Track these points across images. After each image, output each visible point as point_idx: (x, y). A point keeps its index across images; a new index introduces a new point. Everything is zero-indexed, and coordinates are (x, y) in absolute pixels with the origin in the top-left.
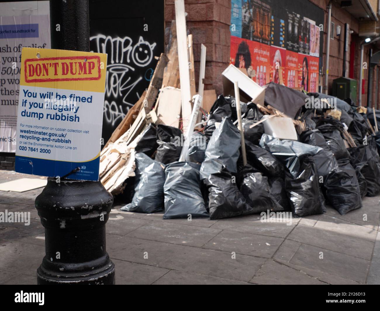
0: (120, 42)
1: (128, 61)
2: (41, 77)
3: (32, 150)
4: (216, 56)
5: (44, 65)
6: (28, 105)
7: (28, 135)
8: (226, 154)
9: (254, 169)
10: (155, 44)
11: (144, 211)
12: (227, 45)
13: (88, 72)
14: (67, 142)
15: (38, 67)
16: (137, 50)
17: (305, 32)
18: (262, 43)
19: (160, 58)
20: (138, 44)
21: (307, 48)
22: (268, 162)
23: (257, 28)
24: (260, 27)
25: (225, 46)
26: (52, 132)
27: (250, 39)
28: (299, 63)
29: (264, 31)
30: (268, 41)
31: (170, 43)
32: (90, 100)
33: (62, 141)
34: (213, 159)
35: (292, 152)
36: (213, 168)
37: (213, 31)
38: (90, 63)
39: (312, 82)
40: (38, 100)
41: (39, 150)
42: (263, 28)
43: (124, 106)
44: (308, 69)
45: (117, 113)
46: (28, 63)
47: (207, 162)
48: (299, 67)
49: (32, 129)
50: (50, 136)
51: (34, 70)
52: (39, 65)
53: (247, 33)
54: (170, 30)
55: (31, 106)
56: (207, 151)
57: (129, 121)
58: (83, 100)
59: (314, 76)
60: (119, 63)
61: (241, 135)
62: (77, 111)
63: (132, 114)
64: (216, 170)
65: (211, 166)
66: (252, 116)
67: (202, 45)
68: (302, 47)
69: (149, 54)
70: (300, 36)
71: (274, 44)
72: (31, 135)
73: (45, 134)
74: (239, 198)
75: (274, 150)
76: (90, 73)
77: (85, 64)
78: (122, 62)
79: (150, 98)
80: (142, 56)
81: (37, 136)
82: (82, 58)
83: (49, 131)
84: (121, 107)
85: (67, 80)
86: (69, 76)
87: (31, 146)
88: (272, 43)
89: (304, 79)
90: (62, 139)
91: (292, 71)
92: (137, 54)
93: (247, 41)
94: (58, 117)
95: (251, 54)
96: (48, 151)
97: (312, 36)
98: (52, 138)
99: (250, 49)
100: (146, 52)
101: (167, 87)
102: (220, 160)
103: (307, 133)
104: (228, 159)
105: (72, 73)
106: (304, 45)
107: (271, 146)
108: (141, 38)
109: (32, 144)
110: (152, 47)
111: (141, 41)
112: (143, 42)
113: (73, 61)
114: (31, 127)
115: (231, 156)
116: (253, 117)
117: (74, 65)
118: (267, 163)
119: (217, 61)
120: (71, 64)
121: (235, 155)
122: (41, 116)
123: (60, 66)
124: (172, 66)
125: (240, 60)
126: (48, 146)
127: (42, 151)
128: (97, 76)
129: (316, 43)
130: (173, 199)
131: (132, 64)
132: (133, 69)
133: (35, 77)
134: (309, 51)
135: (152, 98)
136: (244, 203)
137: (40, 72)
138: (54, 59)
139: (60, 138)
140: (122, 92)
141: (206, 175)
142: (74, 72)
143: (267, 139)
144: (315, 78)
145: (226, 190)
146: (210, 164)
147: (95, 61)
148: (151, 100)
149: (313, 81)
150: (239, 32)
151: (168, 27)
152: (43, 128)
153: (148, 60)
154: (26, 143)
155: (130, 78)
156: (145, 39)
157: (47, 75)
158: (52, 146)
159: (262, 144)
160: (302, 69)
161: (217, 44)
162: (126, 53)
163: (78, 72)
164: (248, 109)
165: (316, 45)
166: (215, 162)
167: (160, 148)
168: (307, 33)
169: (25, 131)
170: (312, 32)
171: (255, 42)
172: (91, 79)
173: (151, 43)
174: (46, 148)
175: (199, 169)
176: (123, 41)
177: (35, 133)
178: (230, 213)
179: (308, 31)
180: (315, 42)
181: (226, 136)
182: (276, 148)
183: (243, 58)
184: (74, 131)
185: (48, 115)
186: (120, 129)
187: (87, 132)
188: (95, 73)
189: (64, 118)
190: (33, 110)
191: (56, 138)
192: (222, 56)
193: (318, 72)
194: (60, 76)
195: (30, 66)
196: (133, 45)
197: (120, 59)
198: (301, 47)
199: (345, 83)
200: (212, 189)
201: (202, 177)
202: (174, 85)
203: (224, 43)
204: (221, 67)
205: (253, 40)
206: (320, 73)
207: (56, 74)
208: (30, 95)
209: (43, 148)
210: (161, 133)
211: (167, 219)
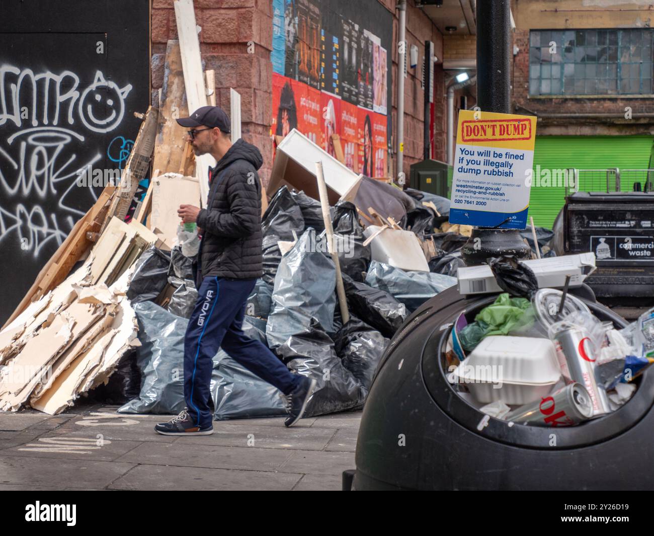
0: (52, 83)
1: (71, 121)
2: (479, 137)
3: (468, 202)
4: (256, 113)
5: (482, 127)
6: (465, 162)
7: (465, 189)
8: (314, 298)
9: (366, 325)
10: (129, 88)
11: (169, 410)
12: (269, 91)
13: (521, 133)
14: (501, 195)
15: (476, 128)
16: (90, 98)
17: (366, 61)
18: (311, 85)
19: (147, 115)
20: (93, 87)
21: (370, 96)
22: (392, 310)
23: (303, 54)
24: (307, 53)
25: (266, 92)
26: (488, 186)
27: (295, 78)
28: (359, 128)
29: (312, 60)
30: (317, 82)
31: (165, 85)
32: (522, 157)
33: (497, 194)
34: (292, 308)
35: (433, 291)
36: (292, 326)
37: (251, 62)
38: (522, 125)
39: (377, 168)
40: (476, 157)
41: (475, 203)
42: (310, 56)
43: (62, 215)
44: (371, 141)
45: (45, 229)
46: (465, 124)
47: (278, 314)
48: (359, 136)
49: (468, 184)
50: (486, 190)
51: (471, 131)
52: (477, 127)
53: (291, 65)
54: (162, 59)
55: (468, 163)
56: (275, 294)
57: (79, 244)
58: (517, 157)
59: (380, 154)
60: (50, 124)
61: (335, 262)
62: (511, 167)
63: (86, 231)
64: (298, 328)
65: (288, 321)
66: (347, 227)
67: (232, 90)
68: (362, 93)
69: (117, 106)
70: (359, 71)
71: (325, 89)
72: (468, 189)
73: (481, 188)
74: (348, 376)
75: (397, 290)
76: (522, 133)
77: (518, 126)
78: (55, 122)
79: (124, 197)
80: (102, 111)
81: (474, 190)
82: (516, 120)
83: (485, 186)
84: (53, 216)
85: (503, 140)
86: (505, 136)
87: (467, 199)
88: (323, 84)
89: (366, 161)
90: (498, 193)
91: (349, 144)
92: (90, 107)
93: (292, 83)
94: (495, 173)
95: (297, 108)
96: (484, 204)
97: (376, 70)
98: (488, 191)
99: (296, 99)
100: (110, 102)
101: (167, 174)
102: (305, 310)
103: (443, 259)
104: (320, 306)
105: (508, 133)
106: (365, 88)
107: (389, 282)
108: (99, 74)
109: (468, 197)
110: (123, 93)
111: (99, 79)
112: (104, 83)
113: (509, 123)
114: (469, 182)
115: (323, 300)
116: (350, 229)
117: (510, 126)
118: (391, 313)
119: (257, 122)
120: (507, 126)
121: (329, 301)
122: (479, 172)
123: (498, 127)
124: (172, 133)
125: (283, 121)
126: (484, 199)
127: (478, 203)
128: (528, 137)
129: (382, 84)
130: (228, 384)
131: (78, 127)
132: (82, 138)
133: (473, 137)
134: (372, 102)
135: (126, 198)
136: (358, 385)
137: (478, 133)
138: (492, 121)
139: (495, 192)
140: (55, 184)
141: (278, 339)
142: (509, 132)
143: (381, 270)
144: (382, 161)
145: (326, 363)
146: (286, 317)
147: (527, 123)
148: (126, 201)
149: (379, 167)
150: (281, 64)
151: (156, 53)
152: (480, 183)
153: (115, 120)
154: (462, 197)
155: (74, 157)
156: (107, 78)
157: (485, 135)
158: (488, 199)
159: (372, 280)
160: (363, 140)
161: (257, 90)
162: (65, 105)
163: (513, 133)
164: (339, 214)
165: (382, 90)
166: (296, 313)
167: (179, 291)
168: (369, 64)
169: (461, 186)
170: (377, 61)
171: (301, 84)
172: (523, 139)
173: (121, 86)
174: (481, 200)
175: (264, 329)
176: (58, 79)
177: (472, 187)
178: (337, 403)
179: (370, 59)
180: (381, 82)
181: (312, 264)
182: (401, 285)
183: (287, 117)
184: (508, 185)
185: (485, 171)
186: (57, 262)
187: (519, 186)
188: (526, 134)
189: (500, 174)
190: (470, 166)
191: (492, 191)
192: (263, 113)
193: (386, 147)
194: (497, 136)
195: (467, 127)
196: (81, 89)
197: (51, 117)
198: (360, 94)
199: (437, 173)
200: (296, 363)
201: (271, 343)
202: (179, 169)
203: (265, 88)
204: (261, 134)
205: (300, 80)
206: (389, 150)
207: (494, 134)
208: (467, 153)
209: (479, 200)
210: (181, 262)
211: (223, 419)
